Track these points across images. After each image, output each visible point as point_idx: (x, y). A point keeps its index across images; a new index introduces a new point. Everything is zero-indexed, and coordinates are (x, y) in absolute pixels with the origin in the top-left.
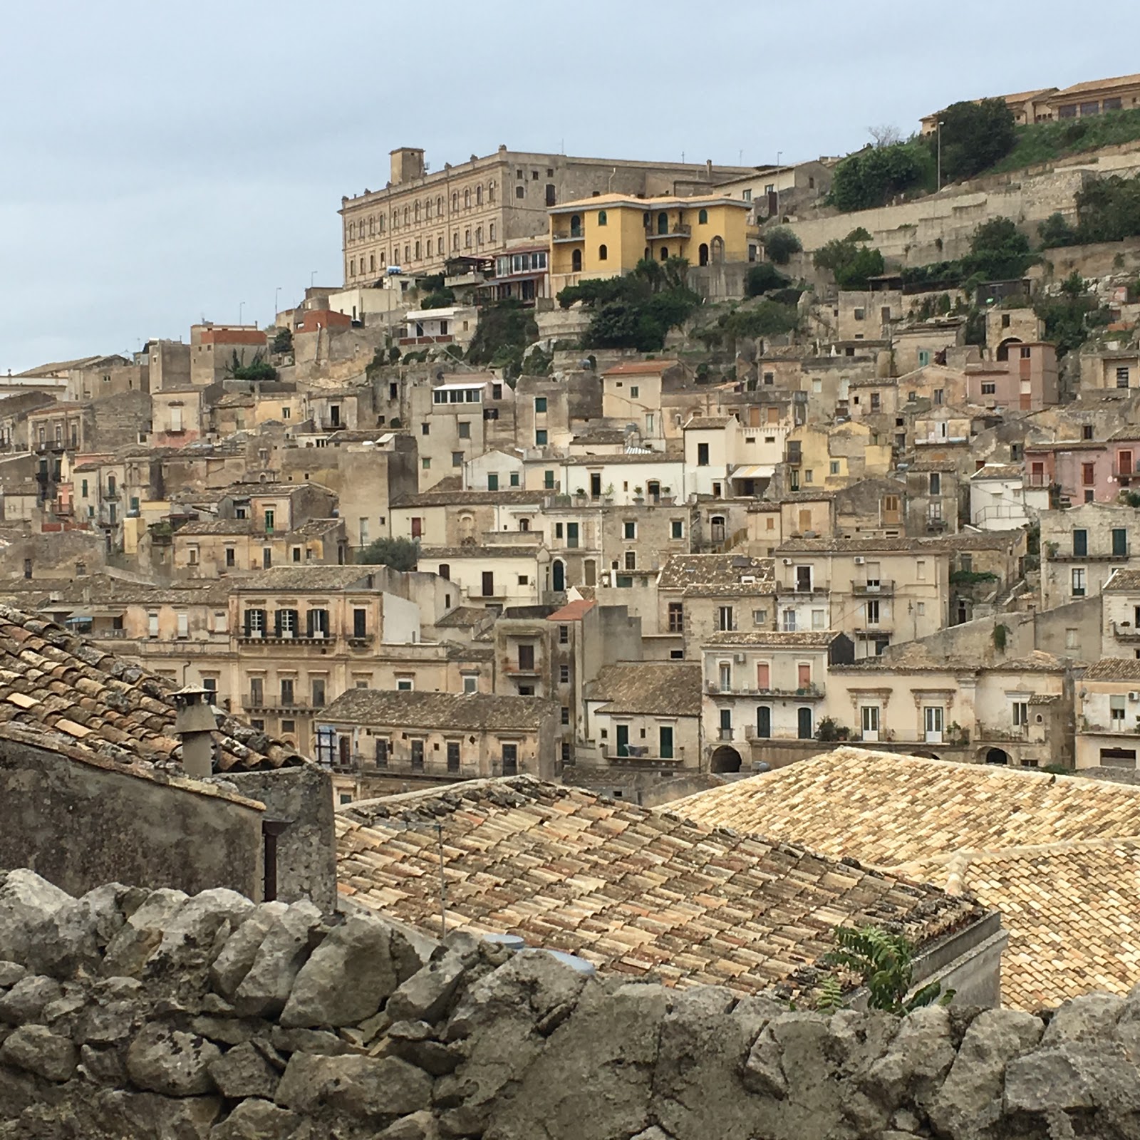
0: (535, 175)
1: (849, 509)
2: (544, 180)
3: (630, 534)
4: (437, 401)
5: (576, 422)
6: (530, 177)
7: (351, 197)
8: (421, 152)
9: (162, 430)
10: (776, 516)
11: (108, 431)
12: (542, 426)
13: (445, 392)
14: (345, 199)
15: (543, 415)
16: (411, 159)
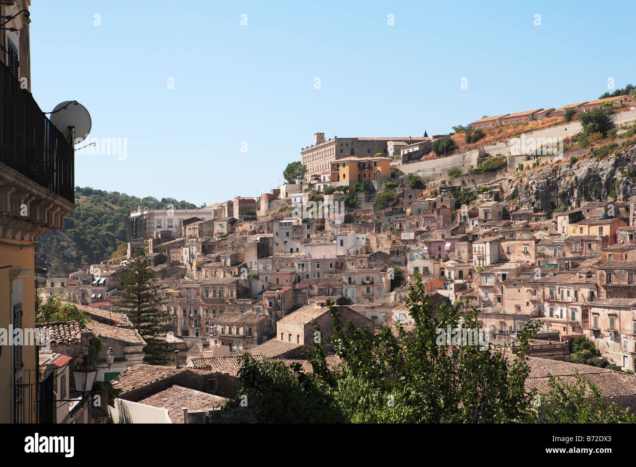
0: (347, 145)
1: (373, 260)
2: (350, 146)
3: (318, 267)
4: (280, 226)
5: (318, 231)
6: (345, 146)
7: (305, 148)
8: (324, 133)
9: (216, 232)
10: (354, 262)
11: (206, 232)
12: (309, 233)
13: (282, 223)
14: (303, 149)
15: (309, 230)
16: (320, 137)
